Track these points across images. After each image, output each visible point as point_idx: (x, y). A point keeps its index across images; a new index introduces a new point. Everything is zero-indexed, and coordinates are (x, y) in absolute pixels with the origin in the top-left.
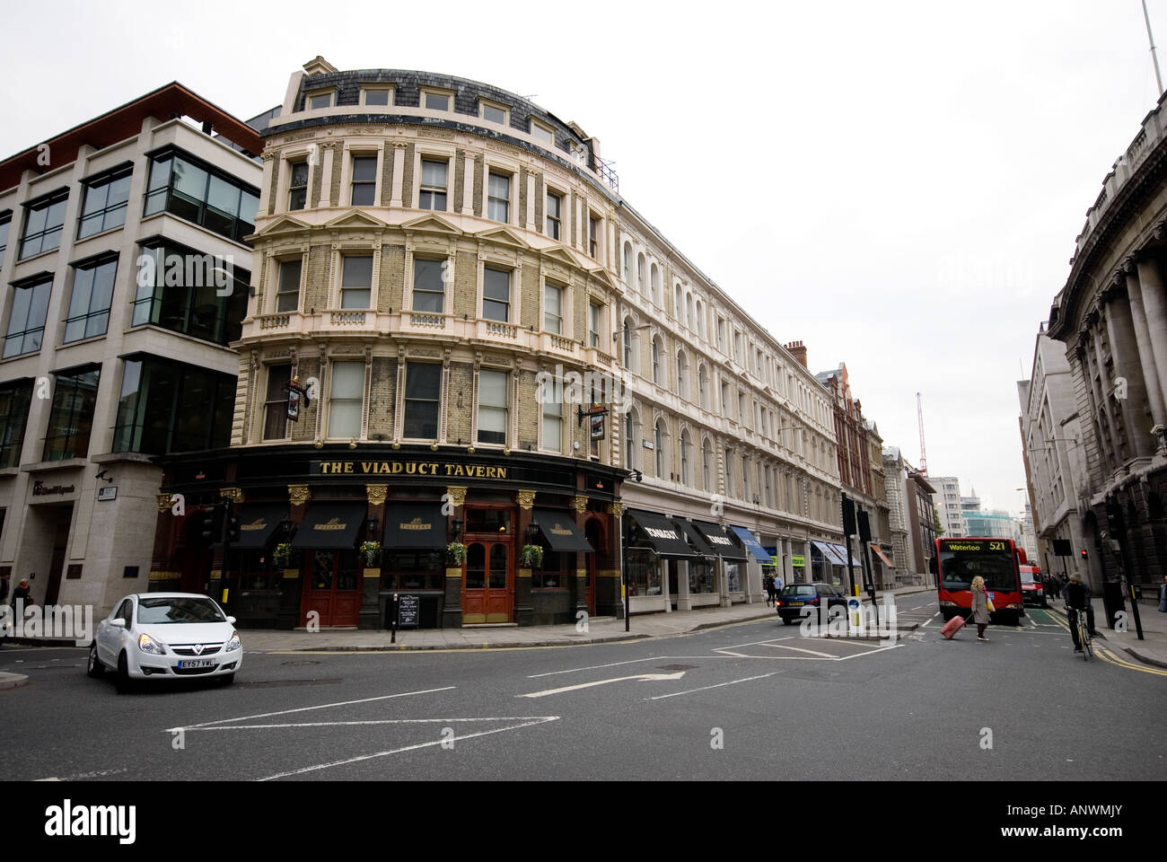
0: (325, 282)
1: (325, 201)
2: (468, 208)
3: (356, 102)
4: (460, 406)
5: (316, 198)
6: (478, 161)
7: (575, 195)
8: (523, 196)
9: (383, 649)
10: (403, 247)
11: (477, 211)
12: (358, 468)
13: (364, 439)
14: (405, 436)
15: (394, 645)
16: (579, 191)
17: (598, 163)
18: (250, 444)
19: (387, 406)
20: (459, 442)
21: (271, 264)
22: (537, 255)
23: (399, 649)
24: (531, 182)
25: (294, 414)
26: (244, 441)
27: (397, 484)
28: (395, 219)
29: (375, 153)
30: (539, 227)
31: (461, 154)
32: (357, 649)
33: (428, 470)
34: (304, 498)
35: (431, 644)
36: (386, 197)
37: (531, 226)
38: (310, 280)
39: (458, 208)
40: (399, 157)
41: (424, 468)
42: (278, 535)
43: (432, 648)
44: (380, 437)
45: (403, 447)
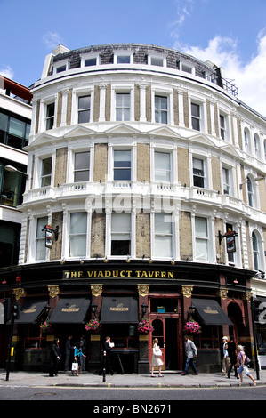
0: (65, 168)
1: (63, 123)
2: (143, 118)
3: (79, 66)
4: (143, 235)
5: (59, 123)
6: (148, 89)
7: (209, 103)
8: (176, 107)
9: (98, 386)
10: (106, 144)
11: (149, 118)
12: (85, 275)
13: (88, 258)
14: (112, 254)
15: (104, 384)
16: (211, 100)
17: (224, 82)
18: (29, 263)
19: (101, 237)
20: (144, 257)
21: (37, 160)
22: (186, 141)
23: (107, 386)
24: (181, 98)
25: (50, 244)
26: (25, 261)
27: (108, 283)
28: (101, 128)
29: (90, 92)
30: (187, 125)
31: (138, 87)
32: (83, 386)
33: (126, 274)
34: (57, 293)
35: (126, 384)
36: (96, 117)
37: (182, 124)
38: (57, 168)
39: (137, 118)
40: (103, 93)
41: (123, 274)
42: (43, 316)
43: (127, 386)
44: (97, 256)
45: (110, 261)
